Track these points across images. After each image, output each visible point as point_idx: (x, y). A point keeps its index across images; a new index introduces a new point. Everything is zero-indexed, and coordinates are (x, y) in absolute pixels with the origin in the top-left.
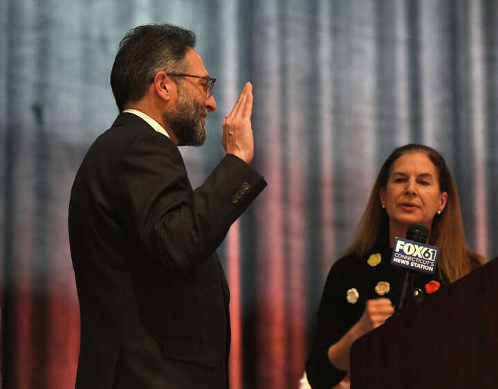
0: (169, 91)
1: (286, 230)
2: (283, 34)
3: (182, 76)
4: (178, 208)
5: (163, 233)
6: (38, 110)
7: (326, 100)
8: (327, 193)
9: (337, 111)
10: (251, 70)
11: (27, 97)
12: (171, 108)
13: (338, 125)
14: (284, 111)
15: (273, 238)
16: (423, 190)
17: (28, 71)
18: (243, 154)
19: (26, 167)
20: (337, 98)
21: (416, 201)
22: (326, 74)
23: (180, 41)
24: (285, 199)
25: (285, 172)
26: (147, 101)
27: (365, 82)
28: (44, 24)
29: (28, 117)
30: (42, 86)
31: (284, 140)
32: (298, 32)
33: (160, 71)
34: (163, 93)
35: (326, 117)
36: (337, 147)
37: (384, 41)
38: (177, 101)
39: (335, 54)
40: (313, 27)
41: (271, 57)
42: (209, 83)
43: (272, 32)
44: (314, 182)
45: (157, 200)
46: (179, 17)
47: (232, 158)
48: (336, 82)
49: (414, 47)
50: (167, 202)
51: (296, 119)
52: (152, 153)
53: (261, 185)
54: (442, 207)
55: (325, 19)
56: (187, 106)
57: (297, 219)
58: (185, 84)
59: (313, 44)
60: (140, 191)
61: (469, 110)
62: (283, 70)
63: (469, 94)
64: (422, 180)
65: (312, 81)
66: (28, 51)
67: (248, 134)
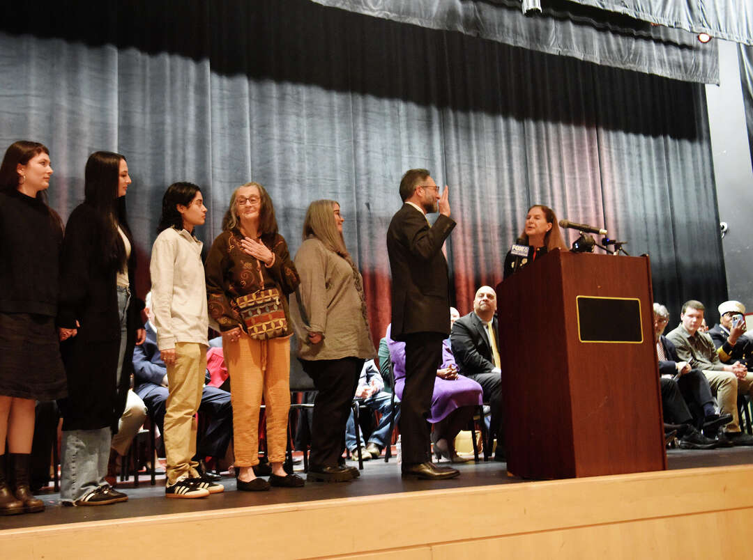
0: (422, 193)
1: (464, 244)
2: (460, 170)
3: (426, 187)
4: (422, 237)
5: (419, 248)
6: (368, 205)
7: (477, 194)
8: (480, 229)
9: (481, 197)
10: (447, 181)
11: (364, 200)
12: (423, 200)
13: (482, 203)
14: (461, 199)
15: (459, 248)
16: (538, 222)
17: (364, 190)
18: (446, 214)
19: (364, 226)
20: (481, 192)
21: (533, 225)
22: (477, 184)
23: (424, 174)
24: (463, 233)
25: (463, 222)
26: (414, 197)
27: (492, 185)
28: (368, 173)
29: (365, 207)
30: (369, 196)
31: (462, 210)
32: (465, 168)
33: (417, 186)
34: (420, 194)
35: (478, 200)
36: (482, 211)
37: (499, 169)
38: (425, 197)
39: (480, 176)
40: (471, 167)
41: (455, 179)
42: (436, 189)
43: (455, 169)
44: (475, 226)
45: (416, 235)
46: (419, 165)
47: (442, 215)
48: (481, 187)
49: (511, 171)
50: (420, 236)
51: (466, 202)
52: (414, 218)
53: (454, 224)
54: (549, 229)
55: (475, 163)
56: (429, 198)
57: (469, 240)
58: (427, 189)
59: (471, 173)
60: (410, 232)
61: (534, 194)
62: (460, 184)
63: (533, 187)
64: (536, 218)
65: (472, 187)
66: (363, 183)
67: (447, 206)
